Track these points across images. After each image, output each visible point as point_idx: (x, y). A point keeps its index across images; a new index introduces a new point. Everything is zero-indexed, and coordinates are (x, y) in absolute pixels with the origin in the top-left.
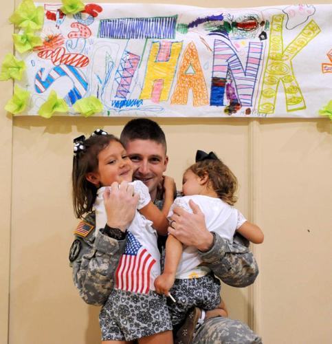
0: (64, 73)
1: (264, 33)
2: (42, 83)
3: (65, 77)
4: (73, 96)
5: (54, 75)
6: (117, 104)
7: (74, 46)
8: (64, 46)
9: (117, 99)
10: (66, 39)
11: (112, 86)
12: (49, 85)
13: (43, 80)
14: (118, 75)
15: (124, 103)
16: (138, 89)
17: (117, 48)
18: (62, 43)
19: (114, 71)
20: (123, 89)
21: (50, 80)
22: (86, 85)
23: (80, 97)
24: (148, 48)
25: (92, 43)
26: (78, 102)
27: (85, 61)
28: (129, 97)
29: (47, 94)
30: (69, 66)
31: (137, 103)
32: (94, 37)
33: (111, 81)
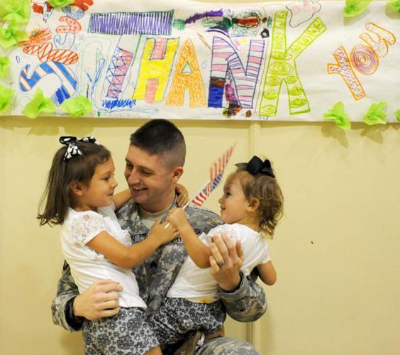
0: (50, 71)
1: (266, 31)
2: (28, 81)
3: (52, 75)
4: (61, 95)
5: (41, 72)
6: (108, 104)
7: (63, 42)
8: (52, 41)
9: (108, 99)
10: (54, 34)
11: (103, 84)
12: (35, 83)
13: (29, 77)
14: (109, 73)
15: (115, 104)
16: (130, 88)
17: (108, 44)
18: (50, 38)
19: (105, 69)
20: (115, 88)
21: (36, 78)
22: (74, 83)
23: (68, 96)
24: (141, 45)
25: (82, 38)
26: (66, 101)
27: (74, 58)
28: (121, 97)
29: (32, 92)
30: (57, 63)
31: (130, 103)
32: (84, 32)
33: (102, 79)
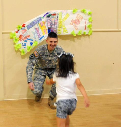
0: (27, 41)
1: (58, 16)
2: (24, 46)
3: (28, 42)
4: (31, 44)
5: (25, 42)
6: (40, 39)
7: (25, 35)
8: (23, 36)
9: (39, 38)
10: (23, 34)
11: (37, 36)
12: (26, 45)
13: (24, 45)
14: (36, 34)
15: (41, 38)
16: (42, 34)
17: (33, 29)
18: (22, 36)
20: (39, 36)
21: (25, 44)
22: (32, 40)
23: (33, 43)
24: (38, 25)
25: (28, 32)
26: (33, 44)
27: (29, 36)
28: (41, 37)
29: (26, 47)
30: (27, 39)
31: (43, 36)
32: (27, 30)
